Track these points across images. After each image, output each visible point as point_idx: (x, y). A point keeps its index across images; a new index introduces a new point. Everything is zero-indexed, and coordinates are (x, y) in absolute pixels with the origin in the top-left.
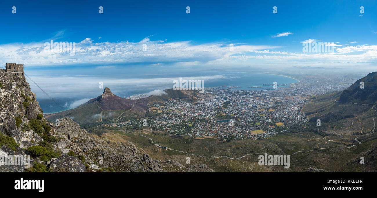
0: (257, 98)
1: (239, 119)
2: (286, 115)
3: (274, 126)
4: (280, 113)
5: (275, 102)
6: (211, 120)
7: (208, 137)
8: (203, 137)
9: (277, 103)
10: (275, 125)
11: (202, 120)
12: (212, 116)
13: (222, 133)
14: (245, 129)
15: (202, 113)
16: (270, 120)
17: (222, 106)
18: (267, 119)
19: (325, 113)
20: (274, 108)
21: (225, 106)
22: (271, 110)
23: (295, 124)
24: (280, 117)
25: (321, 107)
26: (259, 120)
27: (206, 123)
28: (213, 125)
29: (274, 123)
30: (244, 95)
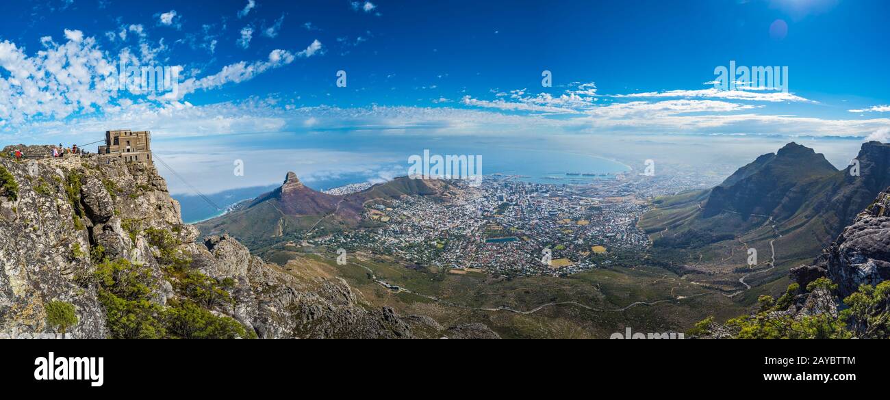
0: (557, 199)
1: (525, 238)
2: (609, 232)
3: (588, 253)
4: (598, 228)
5: (589, 207)
6: (477, 238)
7: (472, 270)
8: (463, 270)
9: (592, 208)
10: (590, 250)
11: (459, 237)
12: (478, 230)
13: (497, 263)
14: (537, 257)
15: (461, 225)
16: (580, 242)
17: (495, 211)
18: (576, 238)
19: (682, 231)
20: (588, 218)
21: (500, 213)
22: (583, 222)
23: (627, 251)
24: (599, 236)
25: (674, 220)
26: (561, 240)
27: (468, 243)
28: (480, 247)
29: (588, 246)
30: (532, 191)
